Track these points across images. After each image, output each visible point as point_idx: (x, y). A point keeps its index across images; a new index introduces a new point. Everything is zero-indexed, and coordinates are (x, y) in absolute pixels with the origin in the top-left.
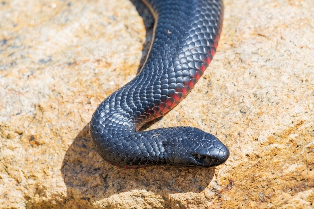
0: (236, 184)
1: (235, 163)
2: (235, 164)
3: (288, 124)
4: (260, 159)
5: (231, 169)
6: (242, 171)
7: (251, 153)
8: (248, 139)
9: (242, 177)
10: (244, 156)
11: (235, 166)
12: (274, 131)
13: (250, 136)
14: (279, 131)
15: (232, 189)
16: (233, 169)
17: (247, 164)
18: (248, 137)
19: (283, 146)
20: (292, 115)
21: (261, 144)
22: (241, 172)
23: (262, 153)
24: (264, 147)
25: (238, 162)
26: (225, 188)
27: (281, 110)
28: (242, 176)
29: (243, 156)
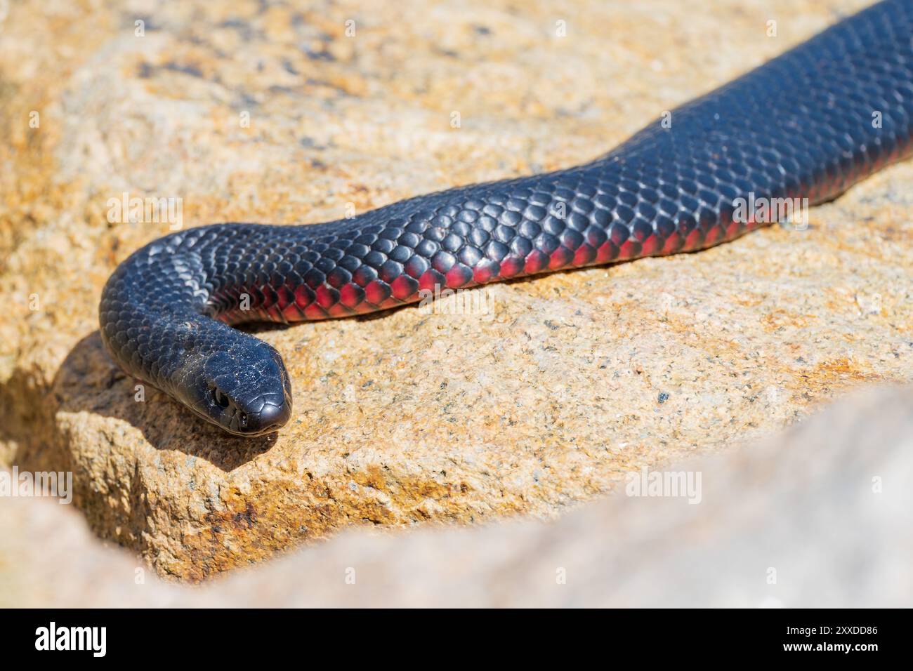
0: (260, 523)
1: (273, 473)
2: (273, 475)
3: (431, 469)
4: (331, 502)
5: (258, 479)
6: (282, 501)
7: (319, 476)
8: (336, 446)
9: (277, 516)
10: (301, 471)
11: (269, 477)
12: (389, 463)
13: (345, 442)
14: (402, 469)
15: (248, 530)
16: (262, 483)
17: (299, 494)
18: (341, 441)
19: (402, 514)
20: (452, 456)
21: (349, 472)
22: (280, 504)
23: (341, 491)
24: (352, 482)
25: (279, 472)
26: (232, 516)
27: (441, 433)
28: (279, 513)
29: (298, 469)
